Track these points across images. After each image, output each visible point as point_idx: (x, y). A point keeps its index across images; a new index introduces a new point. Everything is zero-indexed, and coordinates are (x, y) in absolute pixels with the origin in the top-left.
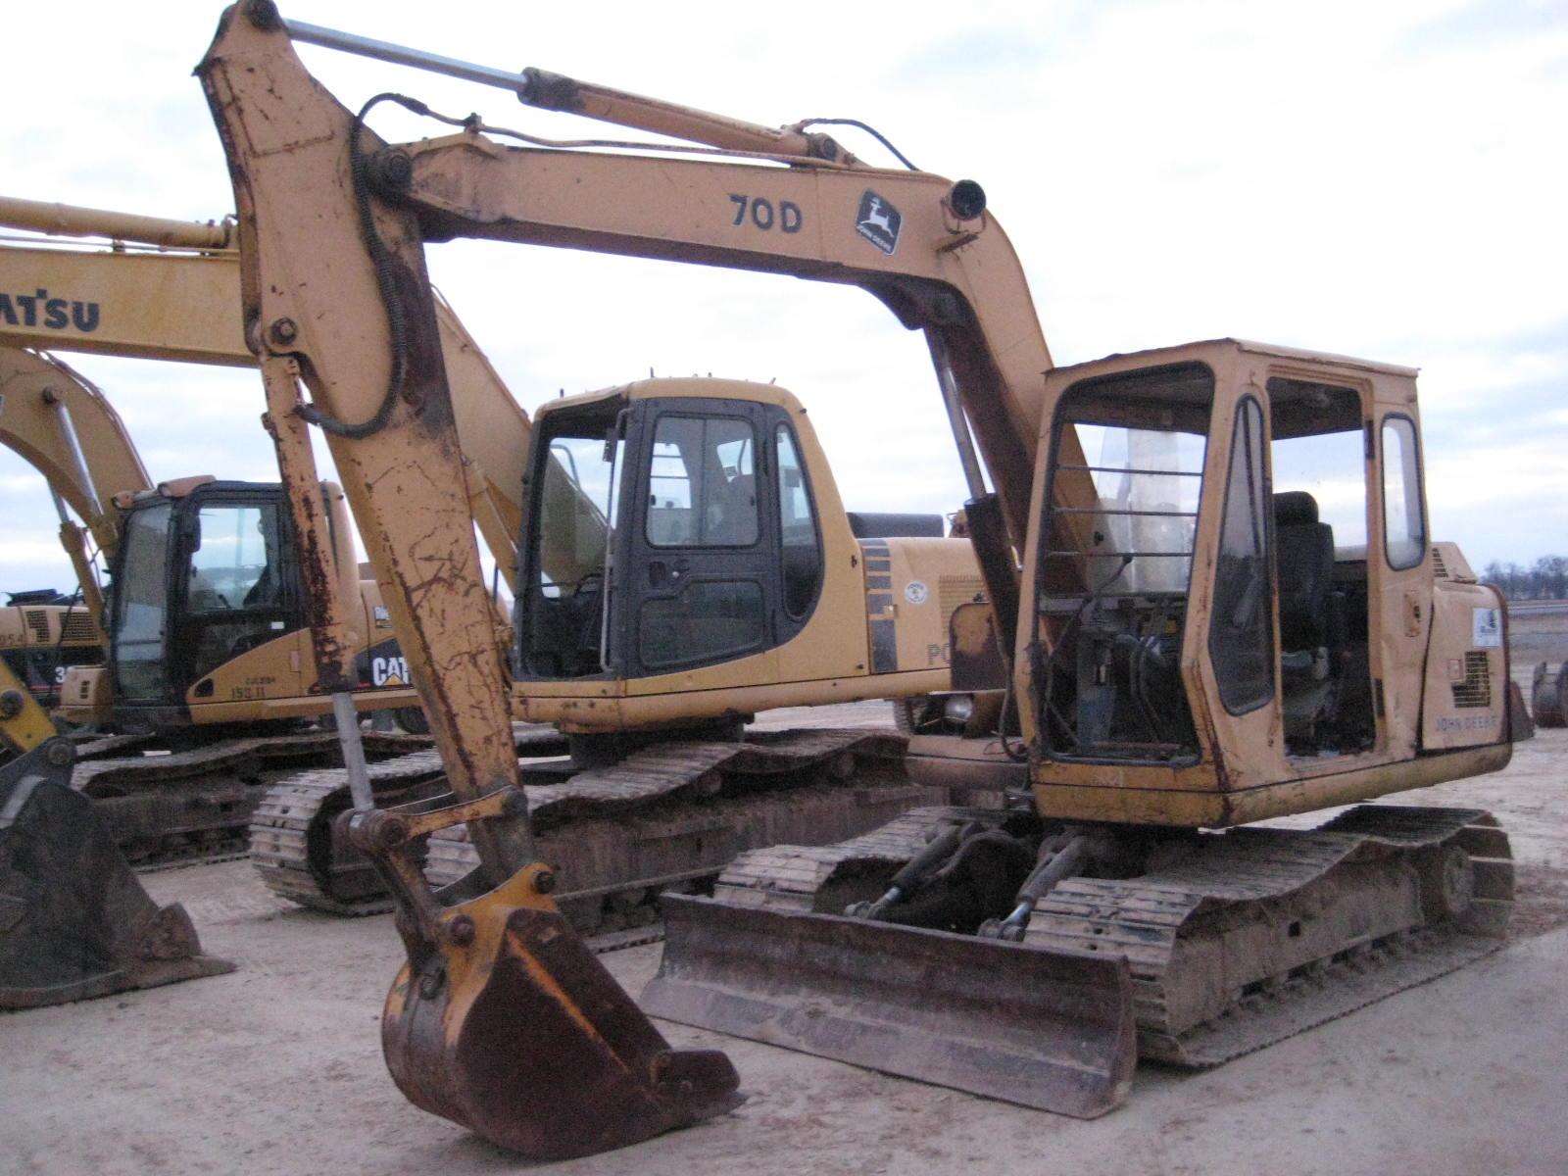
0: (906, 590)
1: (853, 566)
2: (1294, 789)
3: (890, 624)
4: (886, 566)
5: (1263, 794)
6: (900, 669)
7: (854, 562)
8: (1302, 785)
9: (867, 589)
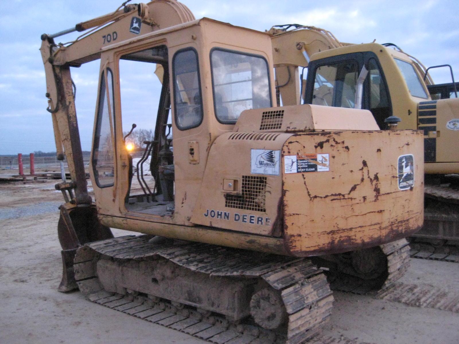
0: (448, 124)
1: (409, 114)
2: (122, 220)
3: (434, 140)
4: (434, 113)
5: (110, 219)
6: (437, 161)
7: (410, 112)
8: (126, 220)
9: (418, 124)
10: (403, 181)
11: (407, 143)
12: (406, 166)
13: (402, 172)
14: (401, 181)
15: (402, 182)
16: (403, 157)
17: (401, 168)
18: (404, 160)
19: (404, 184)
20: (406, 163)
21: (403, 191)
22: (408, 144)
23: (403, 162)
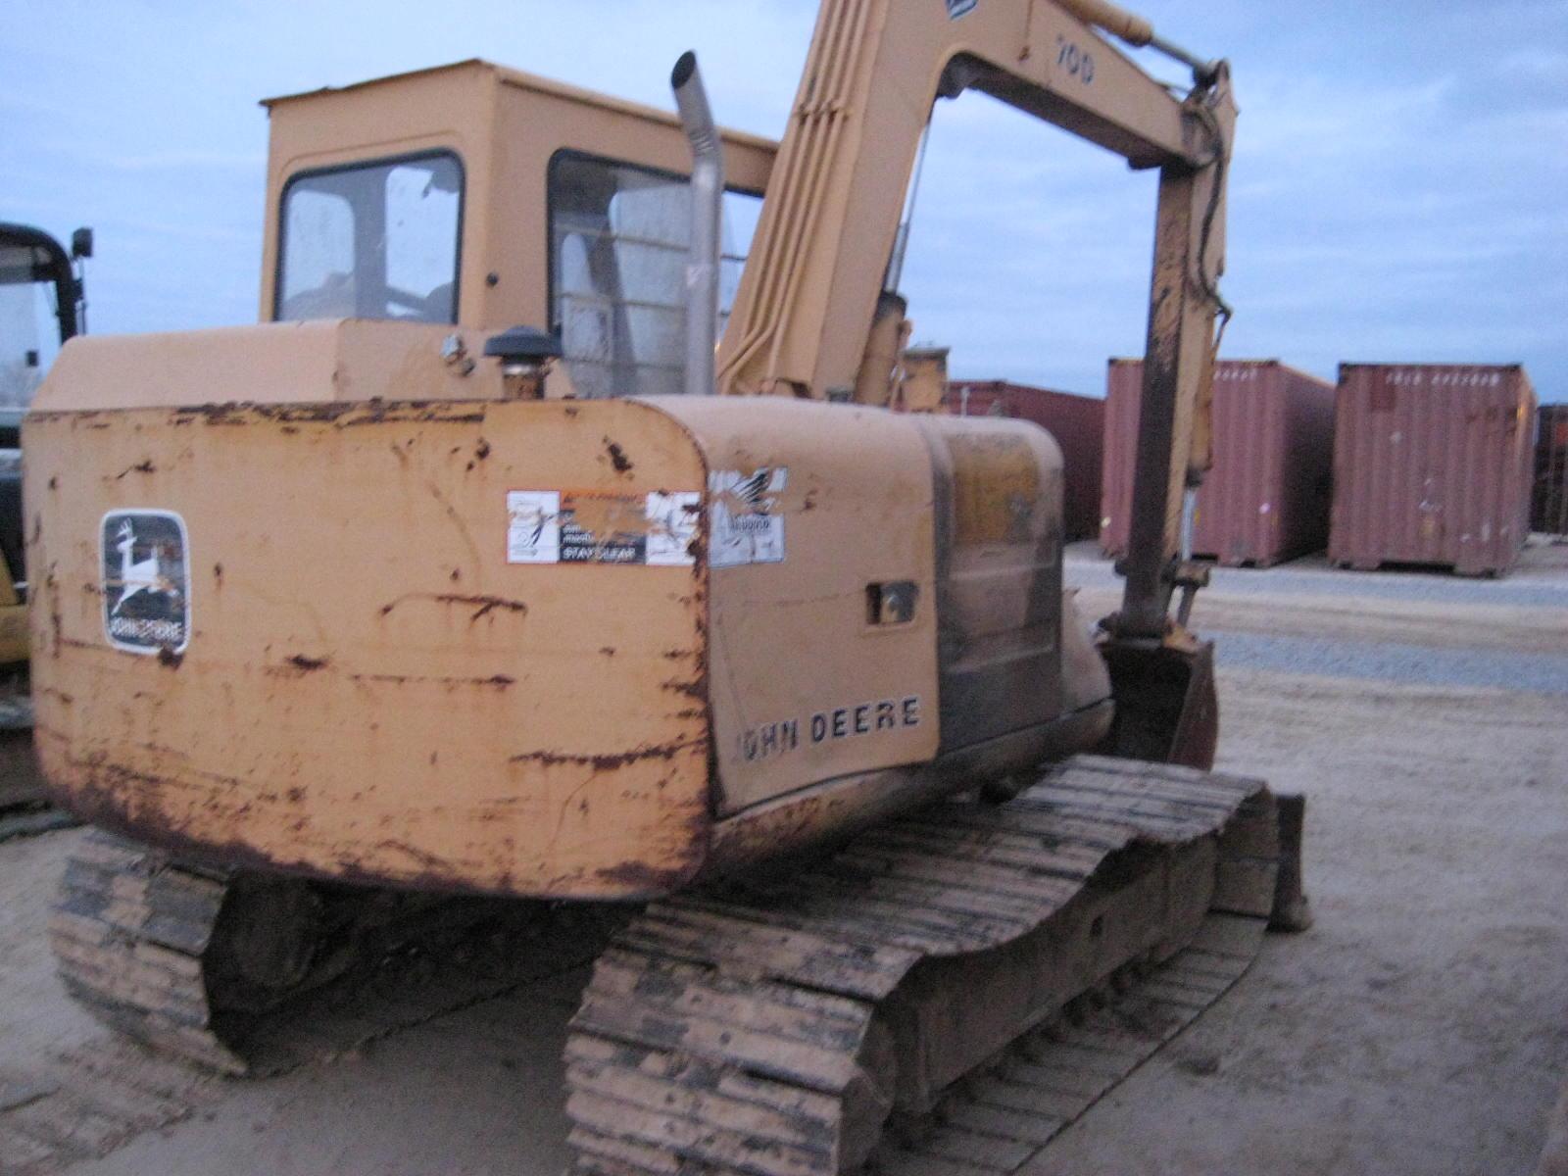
10: (122, 614)
11: (141, 463)
12: (138, 558)
13: (119, 577)
14: (116, 610)
15: (117, 615)
16: (123, 518)
17: (114, 560)
18: (126, 530)
19: (130, 627)
20: (135, 545)
21: (121, 652)
22: (146, 468)
23: (123, 538)
